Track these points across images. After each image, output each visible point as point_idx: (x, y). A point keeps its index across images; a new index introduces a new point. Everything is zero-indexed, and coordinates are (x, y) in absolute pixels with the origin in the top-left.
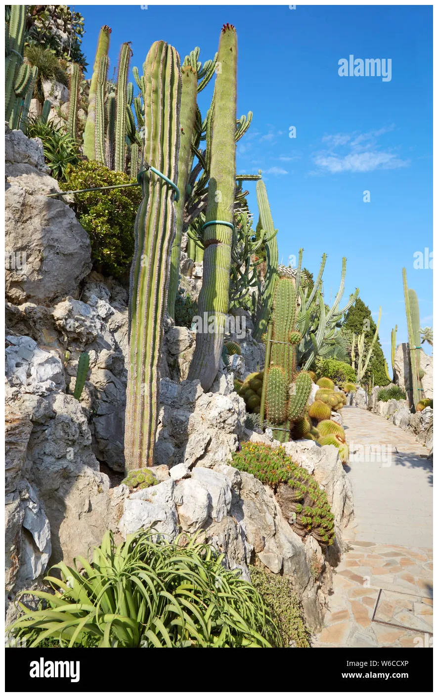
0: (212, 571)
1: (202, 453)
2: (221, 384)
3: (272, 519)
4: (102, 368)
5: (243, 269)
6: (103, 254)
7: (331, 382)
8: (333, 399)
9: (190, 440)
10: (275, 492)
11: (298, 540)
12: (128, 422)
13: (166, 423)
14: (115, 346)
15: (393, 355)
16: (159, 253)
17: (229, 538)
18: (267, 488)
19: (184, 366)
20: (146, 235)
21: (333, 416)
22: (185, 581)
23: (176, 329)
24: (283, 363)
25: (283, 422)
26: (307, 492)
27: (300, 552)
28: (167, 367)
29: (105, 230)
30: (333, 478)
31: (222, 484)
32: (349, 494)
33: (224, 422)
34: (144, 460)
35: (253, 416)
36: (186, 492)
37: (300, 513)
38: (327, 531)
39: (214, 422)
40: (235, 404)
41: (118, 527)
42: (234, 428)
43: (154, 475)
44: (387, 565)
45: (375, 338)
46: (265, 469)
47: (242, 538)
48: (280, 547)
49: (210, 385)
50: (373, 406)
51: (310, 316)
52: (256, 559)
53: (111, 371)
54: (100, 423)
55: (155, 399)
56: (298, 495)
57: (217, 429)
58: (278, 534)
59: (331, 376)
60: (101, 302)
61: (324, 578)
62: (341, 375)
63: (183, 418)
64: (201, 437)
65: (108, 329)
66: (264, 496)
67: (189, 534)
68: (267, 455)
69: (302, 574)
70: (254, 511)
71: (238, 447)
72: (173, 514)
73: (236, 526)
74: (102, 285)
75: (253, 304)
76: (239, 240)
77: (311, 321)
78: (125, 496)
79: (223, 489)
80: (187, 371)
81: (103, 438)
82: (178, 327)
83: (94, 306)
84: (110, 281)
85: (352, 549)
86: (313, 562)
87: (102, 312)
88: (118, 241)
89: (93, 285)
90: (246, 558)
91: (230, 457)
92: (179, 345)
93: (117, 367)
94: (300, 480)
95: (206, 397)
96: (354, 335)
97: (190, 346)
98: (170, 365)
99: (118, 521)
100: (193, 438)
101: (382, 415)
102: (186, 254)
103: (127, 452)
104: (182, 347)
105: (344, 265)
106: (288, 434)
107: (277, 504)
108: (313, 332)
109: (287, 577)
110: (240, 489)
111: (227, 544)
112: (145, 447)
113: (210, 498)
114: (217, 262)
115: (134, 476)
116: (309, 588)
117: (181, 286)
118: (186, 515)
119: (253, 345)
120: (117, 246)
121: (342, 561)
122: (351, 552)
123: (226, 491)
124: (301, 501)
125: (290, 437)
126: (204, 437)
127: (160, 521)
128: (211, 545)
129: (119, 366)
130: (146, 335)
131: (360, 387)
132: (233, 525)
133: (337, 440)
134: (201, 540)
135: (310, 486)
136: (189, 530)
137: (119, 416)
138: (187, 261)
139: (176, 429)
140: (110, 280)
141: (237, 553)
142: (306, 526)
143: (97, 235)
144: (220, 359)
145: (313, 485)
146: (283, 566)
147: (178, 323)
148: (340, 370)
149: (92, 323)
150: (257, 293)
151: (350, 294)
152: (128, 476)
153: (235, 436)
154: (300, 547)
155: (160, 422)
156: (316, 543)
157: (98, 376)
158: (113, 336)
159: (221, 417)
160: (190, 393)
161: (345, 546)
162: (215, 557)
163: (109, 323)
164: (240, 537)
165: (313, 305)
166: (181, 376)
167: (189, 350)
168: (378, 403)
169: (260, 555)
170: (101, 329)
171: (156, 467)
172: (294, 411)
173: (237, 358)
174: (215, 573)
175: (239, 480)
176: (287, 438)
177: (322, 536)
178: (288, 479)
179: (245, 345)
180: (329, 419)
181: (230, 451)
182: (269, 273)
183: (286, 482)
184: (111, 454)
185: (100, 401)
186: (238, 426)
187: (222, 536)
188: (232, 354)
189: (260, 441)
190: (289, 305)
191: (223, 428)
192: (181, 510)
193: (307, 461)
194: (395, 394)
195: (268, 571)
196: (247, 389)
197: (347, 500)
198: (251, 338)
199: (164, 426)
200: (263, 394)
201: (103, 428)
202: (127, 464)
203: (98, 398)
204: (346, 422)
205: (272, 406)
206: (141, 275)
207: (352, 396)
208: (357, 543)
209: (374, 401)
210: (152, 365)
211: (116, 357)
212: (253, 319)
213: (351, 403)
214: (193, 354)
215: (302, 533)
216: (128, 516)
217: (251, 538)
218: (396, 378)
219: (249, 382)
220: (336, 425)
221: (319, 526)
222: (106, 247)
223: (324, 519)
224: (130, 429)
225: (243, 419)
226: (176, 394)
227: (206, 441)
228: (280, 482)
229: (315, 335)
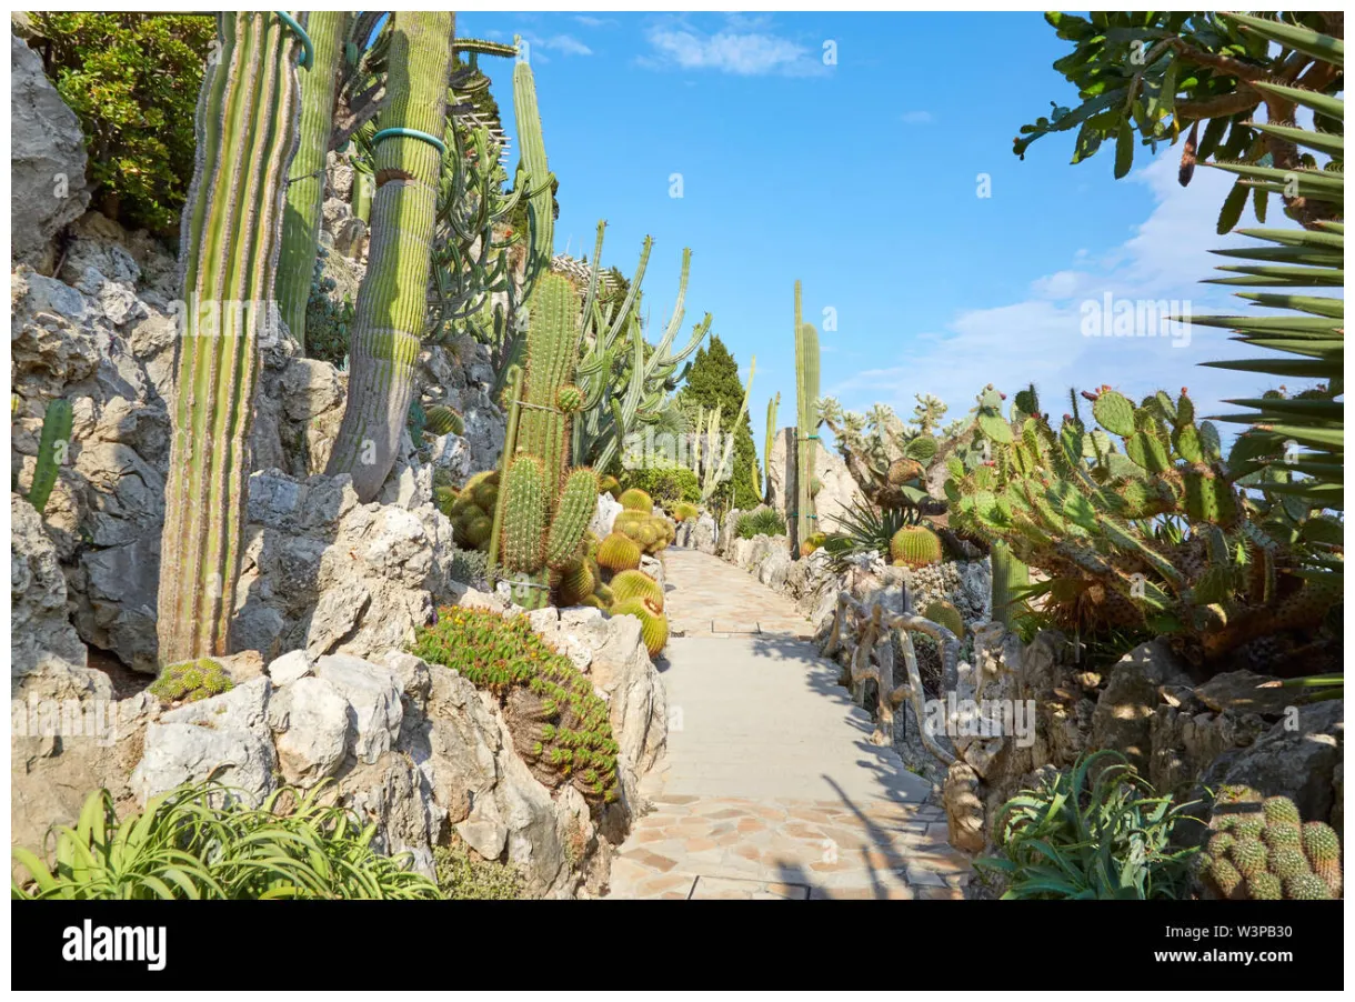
0: (347, 859)
1: (348, 628)
2: (402, 487)
3: (491, 756)
4: (108, 440)
5: (475, 250)
6: (119, 173)
7: (647, 499)
8: (647, 532)
9: (321, 602)
10: (503, 704)
11: (542, 794)
12: (168, 560)
13: (267, 567)
14: (148, 392)
15: (768, 450)
16: (256, 180)
17: (392, 795)
18: (485, 696)
19: (320, 447)
20: (225, 136)
21: (646, 564)
22: (279, 882)
23: (304, 365)
24: (543, 449)
25: (537, 569)
26: (568, 702)
27: (544, 816)
28: (279, 449)
29: (127, 115)
30: (627, 679)
31: (384, 685)
32: (659, 708)
33: (402, 564)
34: (206, 642)
35: (471, 557)
36: (299, 704)
37: (550, 742)
38: (602, 775)
39: (379, 565)
40: (428, 527)
41: (128, 784)
42: (423, 577)
43: (225, 672)
44: (715, 832)
45: (741, 417)
46: (484, 659)
47: (423, 794)
48: (502, 809)
49: (377, 487)
50: (726, 548)
51: (611, 362)
52: (453, 836)
53: (134, 447)
54: (101, 564)
55: (237, 508)
56: (547, 706)
57: (385, 578)
58: (501, 785)
59: (652, 489)
60: (112, 288)
61: (593, 865)
62: (670, 487)
63: (307, 556)
64: (347, 596)
65: (129, 350)
66: (478, 711)
67: (300, 792)
68: (489, 632)
69: (545, 859)
70: (453, 741)
71: (431, 617)
72: (265, 750)
73: (409, 772)
74: (118, 247)
75: (497, 330)
76: (469, 188)
77: (614, 372)
78: (149, 719)
79: (382, 698)
80: (326, 457)
81: (107, 599)
82: (310, 361)
83: (94, 295)
84: (140, 241)
85: (656, 810)
86: (569, 836)
87: (116, 311)
88: (160, 147)
89: (93, 246)
90: (428, 834)
91: (411, 636)
92: (309, 400)
93: (149, 439)
94: (555, 678)
95: (363, 512)
96: (701, 409)
97: (337, 404)
98: (286, 444)
99: (129, 773)
100: (328, 599)
101: (740, 563)
102: (348, 206)
103: (163, 625)
104: (317, 405)
105: (686, 263)
106: (545, 595)
107: (505, 729)
108: (618, 396)
109: (515, 866)
110: (427, 699)
111: (387, 807)
112: (208, 612)
113: (351, 715)
114: (404, 221)
115: (177, 676)
116: (558, 883)
117: (326, 273)
118: (295, 752)
119: (492, 417)
120: (157, 158)
121: (632, 832)
122: (651, 815)
123: (390, 701)
124: (554, 720)
125: (548, 600)
126: (355, 594)
127: (233, 766)
128: (351, 810)
129: (156, 437)
130: (218, 366)
131: (706, 513)
132: (402, 771)
133: (646, 608)
134: (329, 799)
135: (575, 689)
136: (300, 783)
137: (151, 549)
138: (350, 223)
139: (289, 578)
140: (140, 238)
141: (410, 824)
142: (560, 767)
143: (104, 123)
144: (402, 434)
145: (580, 688)
146: (507, 845)
147: (311, 352)
148: (670, 477)
149: (87, 333)
150: (506, 306)
151: (695, 324)
152: (162, 677)
153: (426, 593)
154: (545, 808)
155: (253, 565)
156: (579, 799)
157: (99, 459)
158: (143, 368)
159: (395, 554)
160: (327, 501)
161: (641, 805)
162: (353, 832)
163: (133, 338)
164: (418, 793)
165: (621, 341)
166: (311, 469)
167: (333, 412)
168: (734, 542)
169: (461, 828)
170: (111, 350)
171: (232, 657)
172: (559, 547)
173: (454, 440)
174: (352, 863)
175: (425, 680)
176: (544, 602)
177: (590, 784)
178: (531, 678)
179: (473, 415)
180: (637, 568)
181: (412, 623)
182: (534, 265)
183: (525, 684)
184: (129, 633)
185: (103, 515)
186: (433, 574)
187: (376, 792)
188: (444, 433)
189: (482, 604)
190: (560, 330)
191: (400, 577)
192: (284, 743)
193: (578, 645)
194: (767, 525)
195: (475, 858)
196: (467, 504)
197: (654, 721)
198: (488, 403)
199: (263, 572)
200: (498, 513)
201: (107, 576)
202: (163, 652)
203: (96, 508)
204: (672, 579)
205: (513, 539)
206: (209, 226)
207: (689, 528)
208: (665, 799)
209: (728, 537)
210: (230, 434)
211: (148, 416)
212: (494, 363)
213: (686, 543)
214: (342, 422)
215: (553, 781)
216: (154, 759)
217: (442, 796)
218: (770, 493)
219: (474, 491)
220: (649, 579)
221: (586, 766)
222: (129, 157)
223: (597, 752)
224: (172, 575)
225: (445, 559)
226: (294, 503)
227: (359, 604)
228: (513, 683)
229: (622, 403)
